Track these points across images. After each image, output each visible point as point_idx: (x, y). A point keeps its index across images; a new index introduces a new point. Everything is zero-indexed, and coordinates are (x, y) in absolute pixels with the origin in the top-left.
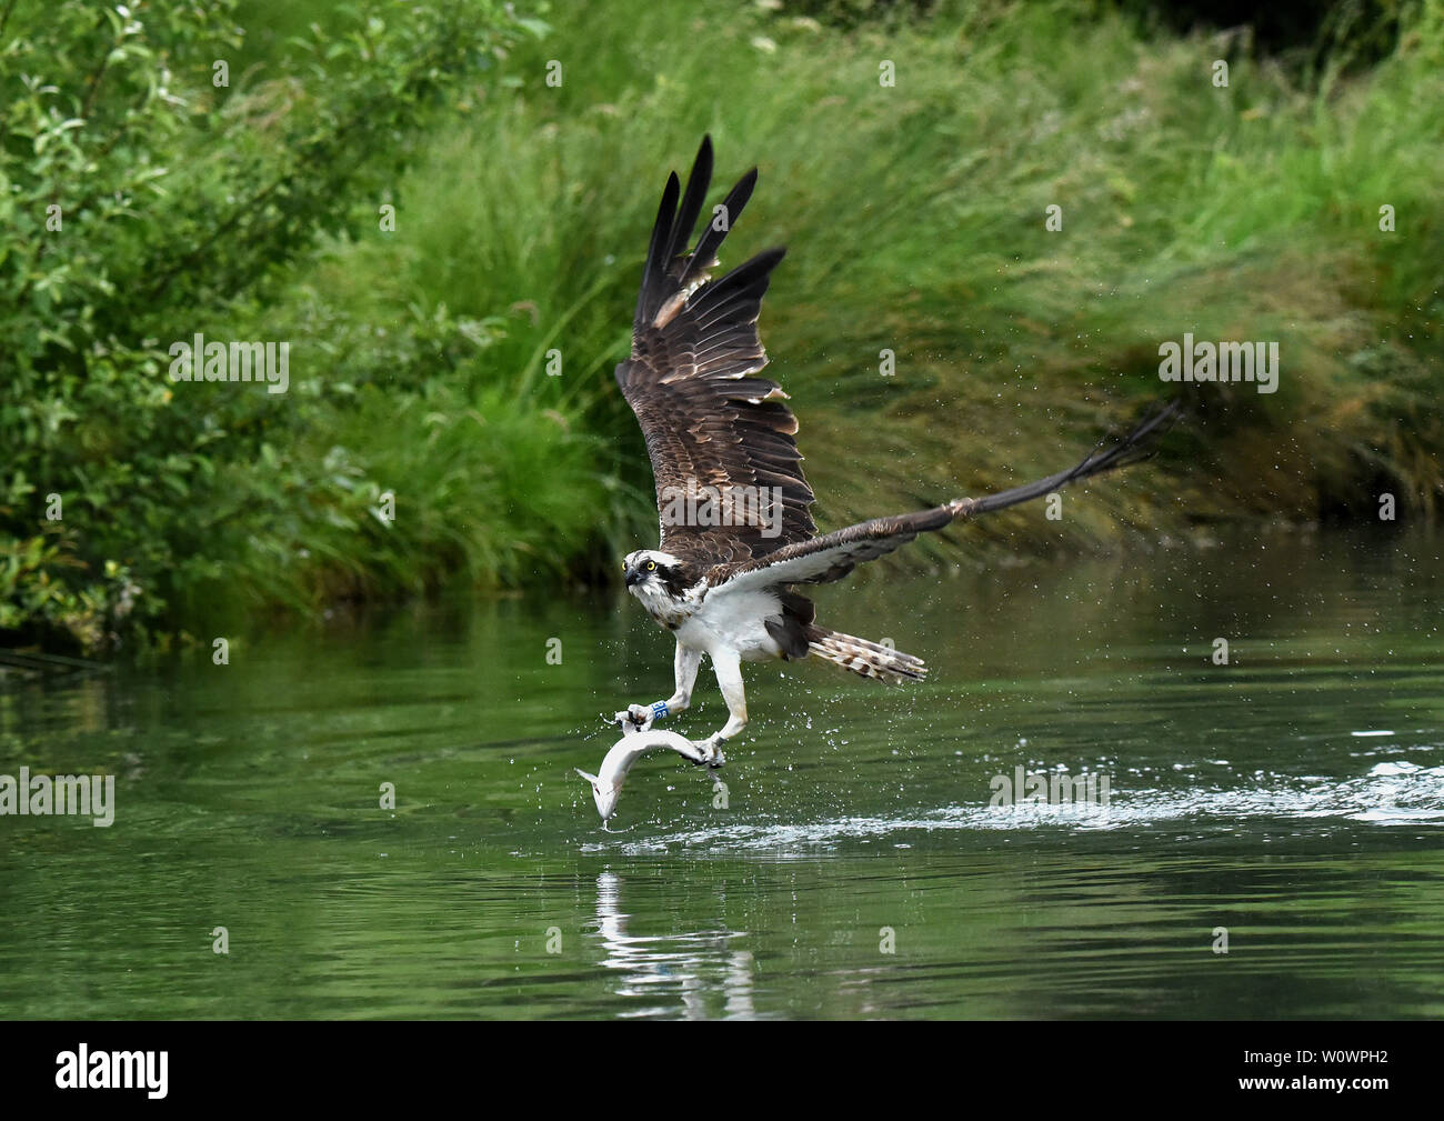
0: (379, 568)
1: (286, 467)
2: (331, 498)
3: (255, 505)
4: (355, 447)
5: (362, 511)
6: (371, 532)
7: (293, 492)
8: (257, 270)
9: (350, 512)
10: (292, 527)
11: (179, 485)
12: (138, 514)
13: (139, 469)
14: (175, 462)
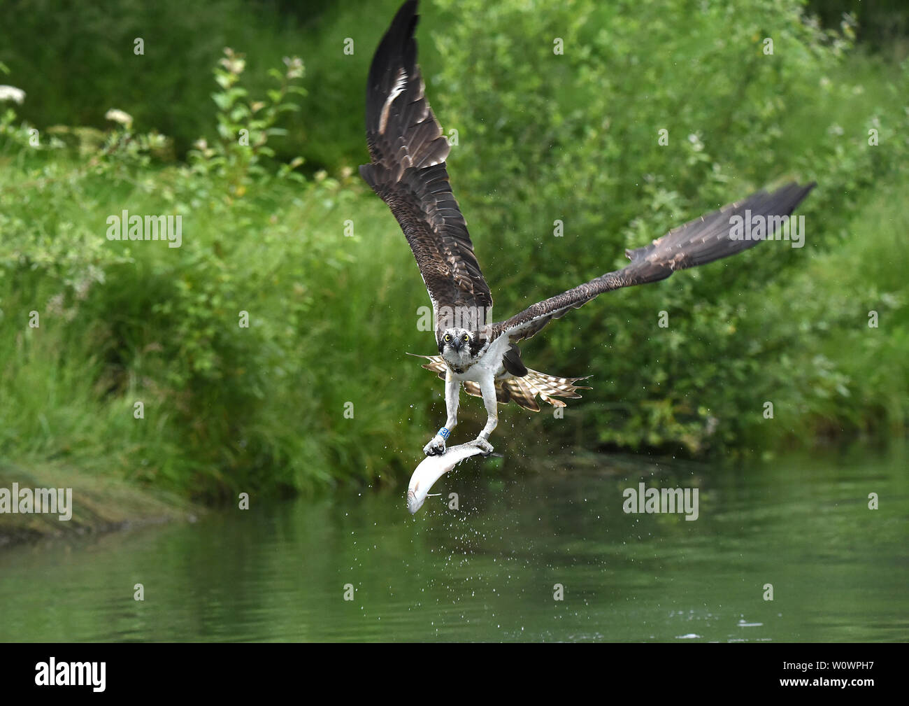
0: (843, 418)
1: (794, 367)
2: (816, 381)
3: (778, 385)
4: (830, 356)
5: (832, 389)
6: (838, 400)
7: (797, 380)
8: (779, 270)
9: (827, 388)
10: (798, 397)
11: (741, 376)
12: (721, 390)
13: (720, 367)
14: (739, 364)
